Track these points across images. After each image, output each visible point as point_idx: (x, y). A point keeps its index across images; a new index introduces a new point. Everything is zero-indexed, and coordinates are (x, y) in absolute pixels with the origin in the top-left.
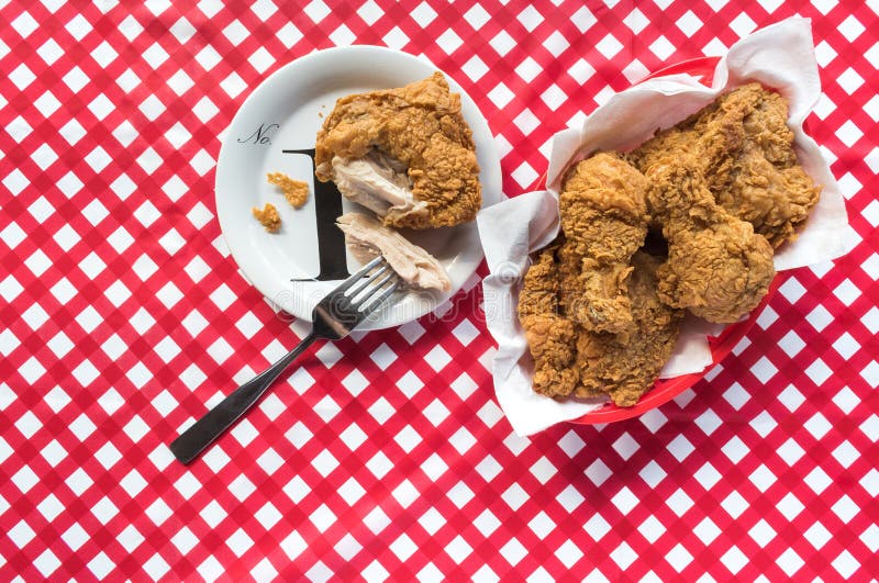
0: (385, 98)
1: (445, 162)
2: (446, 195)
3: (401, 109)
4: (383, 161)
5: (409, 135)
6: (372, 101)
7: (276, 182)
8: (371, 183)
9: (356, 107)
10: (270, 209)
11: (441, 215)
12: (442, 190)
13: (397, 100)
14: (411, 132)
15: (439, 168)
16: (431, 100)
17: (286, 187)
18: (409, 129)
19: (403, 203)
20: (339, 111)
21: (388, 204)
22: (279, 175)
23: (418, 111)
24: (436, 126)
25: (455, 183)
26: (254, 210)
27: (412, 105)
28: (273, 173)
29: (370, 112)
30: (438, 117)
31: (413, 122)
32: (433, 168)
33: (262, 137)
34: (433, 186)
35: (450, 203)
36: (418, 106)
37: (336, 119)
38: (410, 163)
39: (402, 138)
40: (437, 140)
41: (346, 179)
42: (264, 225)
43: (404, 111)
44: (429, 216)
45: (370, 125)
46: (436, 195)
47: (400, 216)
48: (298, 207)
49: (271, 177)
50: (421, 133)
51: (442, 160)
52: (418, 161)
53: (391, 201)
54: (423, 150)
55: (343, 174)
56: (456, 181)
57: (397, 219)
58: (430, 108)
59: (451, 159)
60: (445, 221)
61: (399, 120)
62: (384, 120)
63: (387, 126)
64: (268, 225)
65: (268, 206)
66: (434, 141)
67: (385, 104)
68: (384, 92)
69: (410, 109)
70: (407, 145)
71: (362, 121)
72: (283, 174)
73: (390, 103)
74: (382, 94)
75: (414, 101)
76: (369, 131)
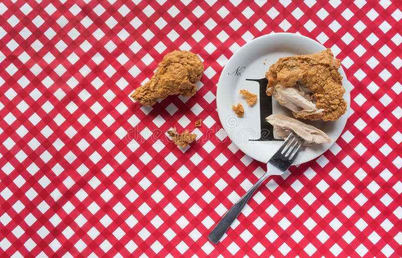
0: (306, 59)
1: (333, 91)
2: (333, 106)
3: (313, 65)
4: (300, 88)
5: (318, 78)
6: (299, 61)
7: (244, 94)
8: (296, 99)
9: (291, 63)
10: (240, 106)
11: (328, 116)
12: (330, 104)
13: (312, 61)
14: (319, 76)
15: (330, 94)
16: (328, 62)
17: (247, 96)
18: (318, 75)
19: (311, 109)
20: (281, 63)
21: (301, 109)
22: (245, 91)
23: (322, 67)
24: (329, 75)
25: (336, 101)
26: (233, 106)
27: (319, 64)
28: (242, 90)
29: (298, 66)
30: (330, 70)
31: (320, 72)
32: (328, 94)
33: (238, 73)
34: (327, 102)
35: (334, 110)
36: (322, 64)
37: (280, 68)
38: (316, 91)
39: (314, 79)
40: (330, 81)
41: (283, 96)
42: (236, 113)
43: (315, 66)
44: (323, 116)
45: (298, 72)
46: (328, 106)
47: (308, 114)
48: (252, 106)
49: (241, 92)
50: (323, 77)
51: (332, 90)
52: (321, 90)
53: (304, 107)
54: (324, 85)
55: (281, 93)
56: (337, 100)
57: (305, 116)
58: (327, 66)
59: (336, 90)
60: (330, 118)
61: (313, 71)
62: (306, 70)
63: (307, 73)
64: (238, 114)
65: (239, 104)
66: (329, 81)
67: (305, 62)
68: (305, 57)
69: (318, 66)
70: (316, 82)
71: (295, 70)
72: (246, 90)
73: (307, 62)
74: (304, 58)
75: (321, 62)
76: (299, 75)
